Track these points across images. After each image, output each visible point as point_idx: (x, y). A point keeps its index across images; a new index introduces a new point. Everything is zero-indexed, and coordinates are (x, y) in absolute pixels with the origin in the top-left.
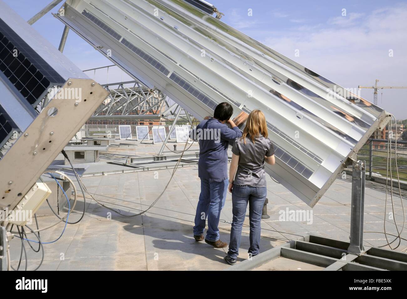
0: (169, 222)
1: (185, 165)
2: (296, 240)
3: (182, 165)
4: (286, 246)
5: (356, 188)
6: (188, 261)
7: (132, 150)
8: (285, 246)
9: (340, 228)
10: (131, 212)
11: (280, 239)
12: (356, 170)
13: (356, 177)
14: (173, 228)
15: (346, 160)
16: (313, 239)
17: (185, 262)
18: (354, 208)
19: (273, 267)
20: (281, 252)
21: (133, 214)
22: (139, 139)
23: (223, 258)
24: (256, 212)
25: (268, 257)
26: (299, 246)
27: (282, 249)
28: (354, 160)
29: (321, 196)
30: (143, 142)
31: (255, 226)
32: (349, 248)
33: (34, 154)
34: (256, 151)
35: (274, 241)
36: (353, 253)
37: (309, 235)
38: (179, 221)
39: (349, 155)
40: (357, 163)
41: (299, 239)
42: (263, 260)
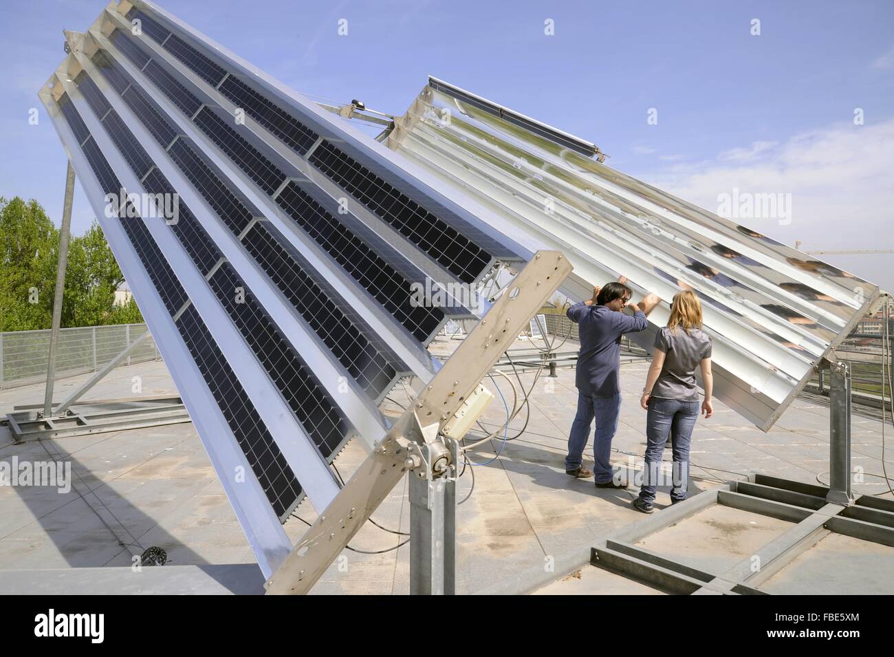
0: (532, 449)
1: (528, 369)
2: (737, 481)
3: (524, 370)
4: (725, 489)
5: (838, 404)
6: (580, 505)
7: (442, 348)
8: (723, 489)
9: (796, 466)
10: (473, 434)
11: (707, 479)
12: (836, 376)
13: (836, 387)
14: (540, 458)
15: (819, 361)
16: (760, 479)
17: (576, 506)
18: (834, 433)
19: (713, 519)
20: (718, 498)
21: (477, 437)
22: (448, 333)
23: (630, 502)
24: (684, 436)
25: (701, 504)
26: (741, 488)
27: (719, 492)
28: (832, 362)
29: (780, 415)
30: (454, 337)
31: (682, 456)
32: (829, 495)
33: (486, 347)
34: (692, 348)
35: (699, 481)
36: (835, 502)
37: (754, 474)
38: (546, 449)
39: (823, 354)
40: (838, 366)
41: (741, 480)
42: (695, 507)
